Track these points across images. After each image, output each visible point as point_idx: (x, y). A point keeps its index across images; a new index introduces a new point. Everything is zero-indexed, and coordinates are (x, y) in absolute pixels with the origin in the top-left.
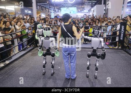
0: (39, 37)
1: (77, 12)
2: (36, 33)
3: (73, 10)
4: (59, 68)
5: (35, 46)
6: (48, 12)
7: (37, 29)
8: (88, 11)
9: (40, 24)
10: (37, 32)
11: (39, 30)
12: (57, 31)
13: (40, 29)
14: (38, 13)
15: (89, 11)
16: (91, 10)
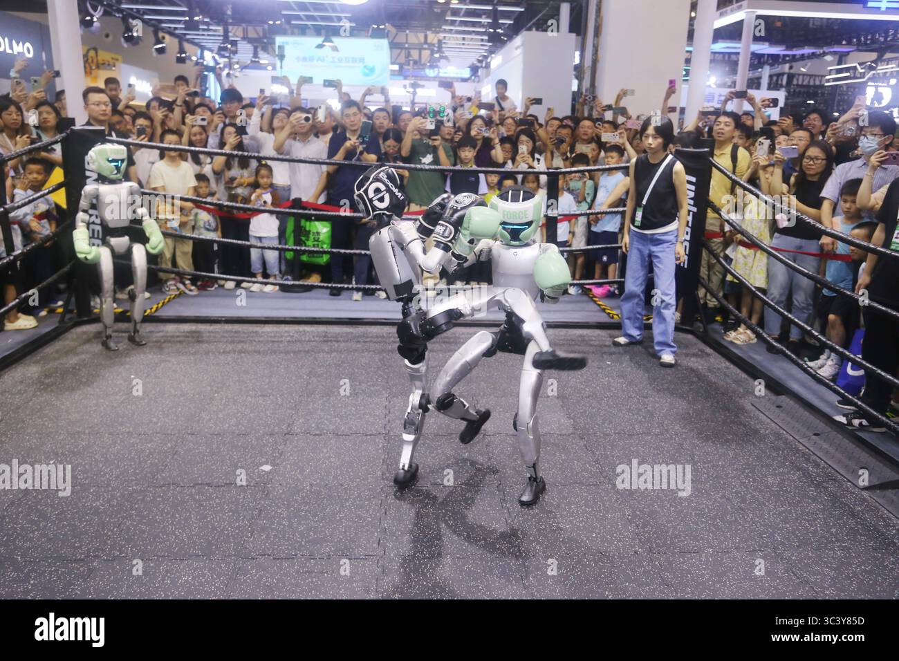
0: (105, 243)
1: (393, 73)
2: (81, 216)
3: (362, 60)
4: (267, 468)
5: (67, 310)
6: (181, 60)
7: (83, 180)
8: (466, 73)
9: (108, 146)
10: (83, 203)
11: (104, 189)
12: (246, 200)
13: (112, 182)
14: (90, 65)
15: (474, 70)
16: (488, 66)
